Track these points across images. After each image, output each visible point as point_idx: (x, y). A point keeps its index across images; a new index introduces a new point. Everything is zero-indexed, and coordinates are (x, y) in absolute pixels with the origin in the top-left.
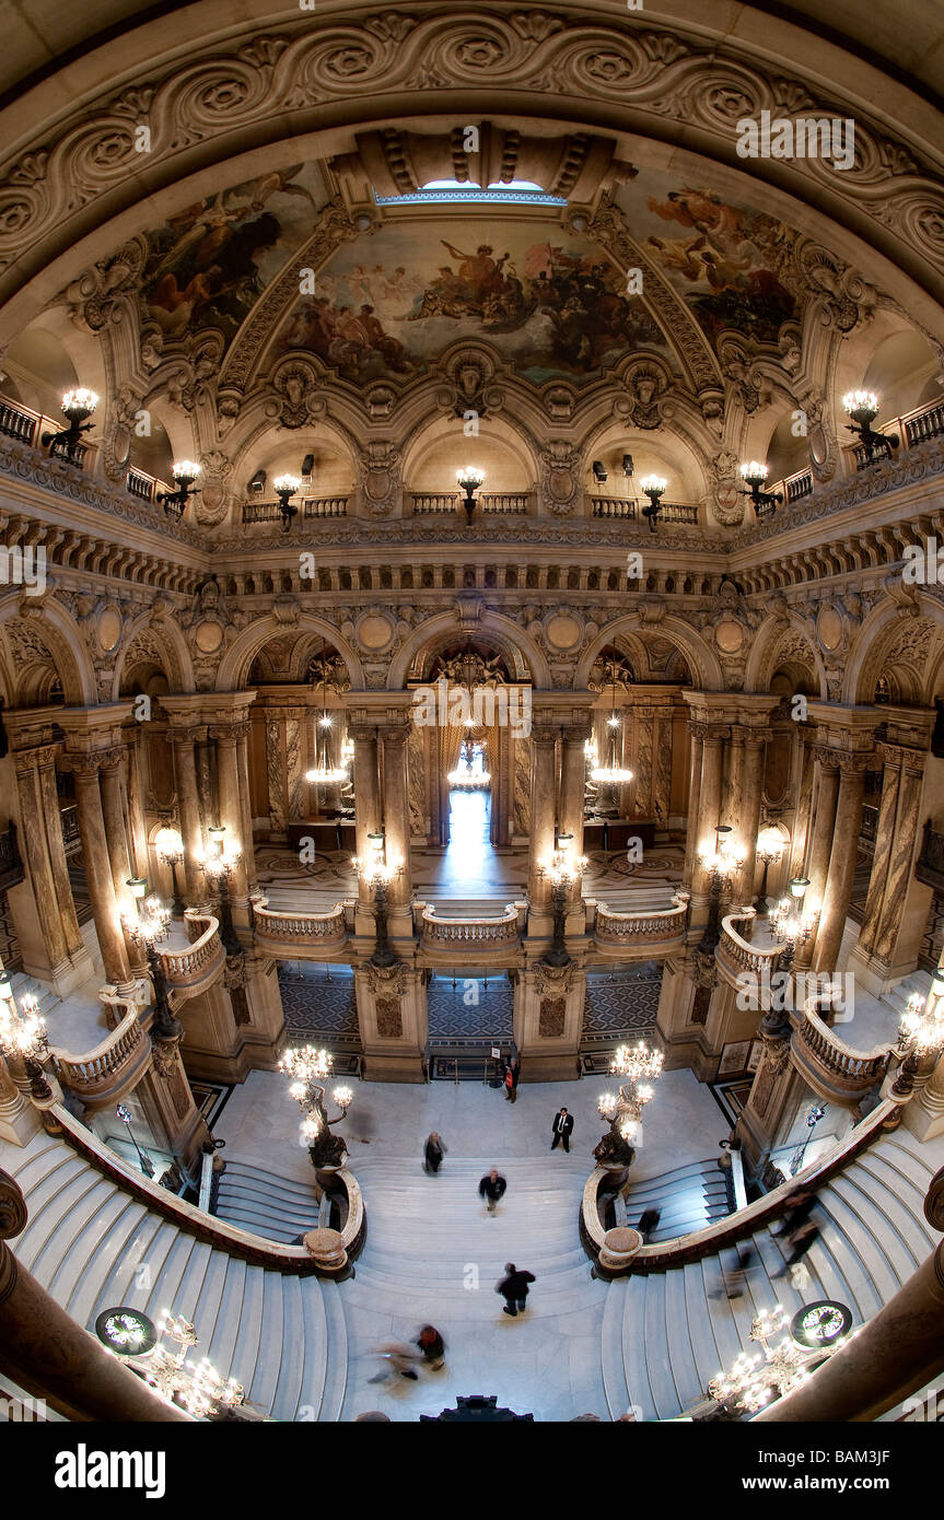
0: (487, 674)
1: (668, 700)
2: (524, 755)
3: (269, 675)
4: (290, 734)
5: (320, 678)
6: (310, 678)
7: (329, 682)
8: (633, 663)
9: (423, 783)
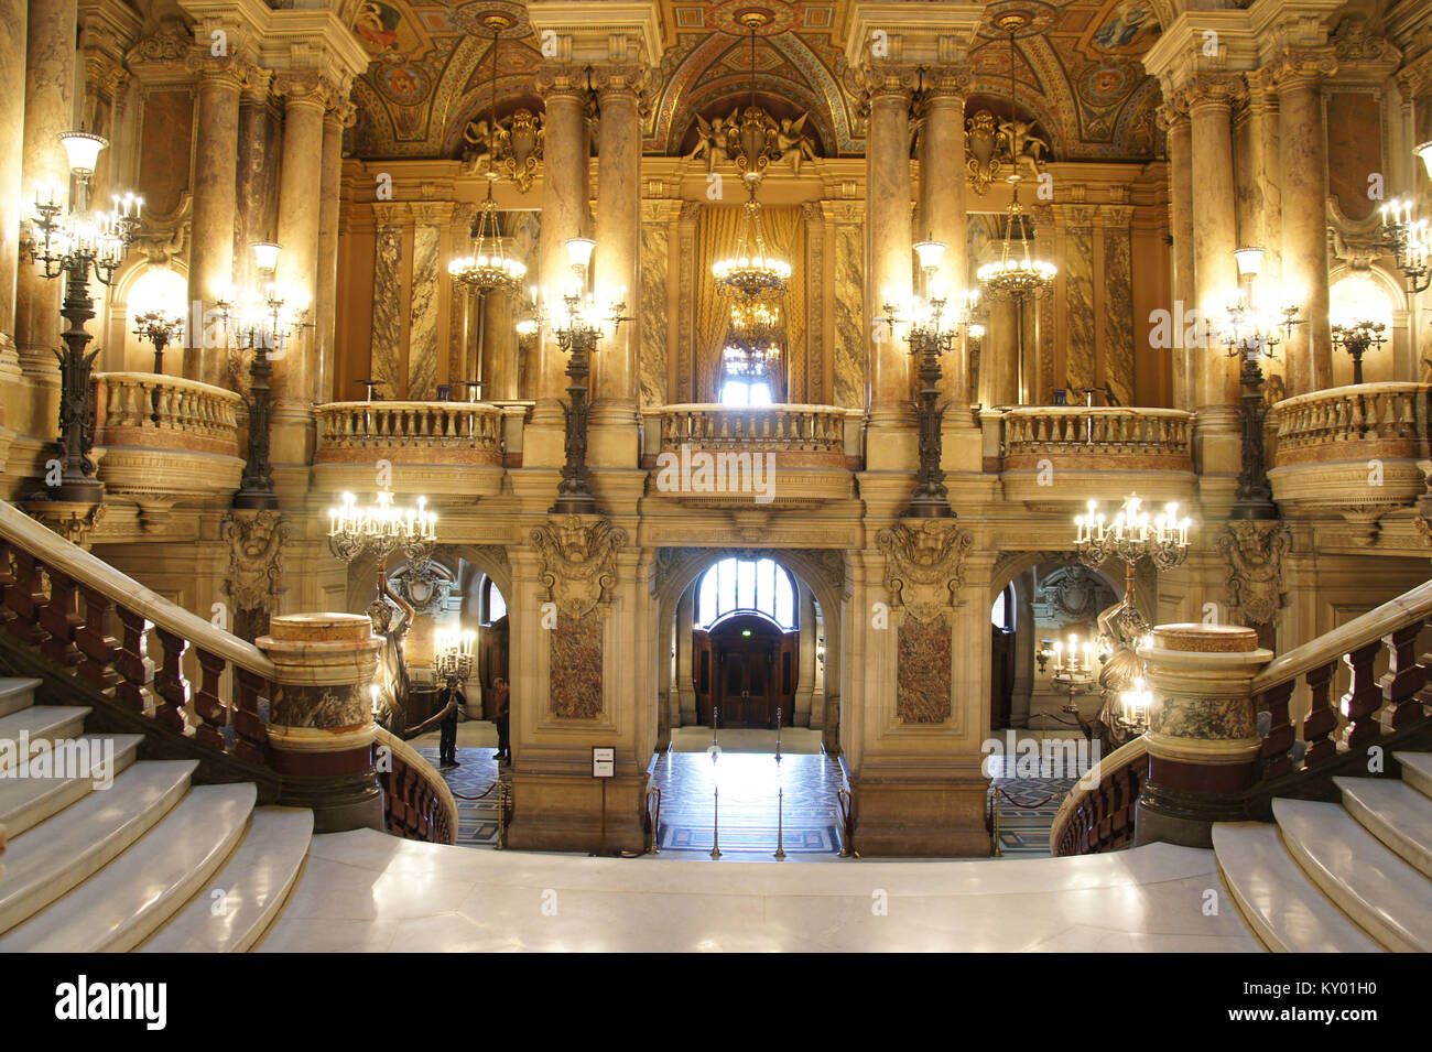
0: (783, 142)
1: (1119, 194)
2: (851, 289)
3: (388, 146)
4: (420, 253)
5: (482, 149)
6: (464, 151)
7: (498, 158)
8: (1049, 129)
9: (665, 339)
